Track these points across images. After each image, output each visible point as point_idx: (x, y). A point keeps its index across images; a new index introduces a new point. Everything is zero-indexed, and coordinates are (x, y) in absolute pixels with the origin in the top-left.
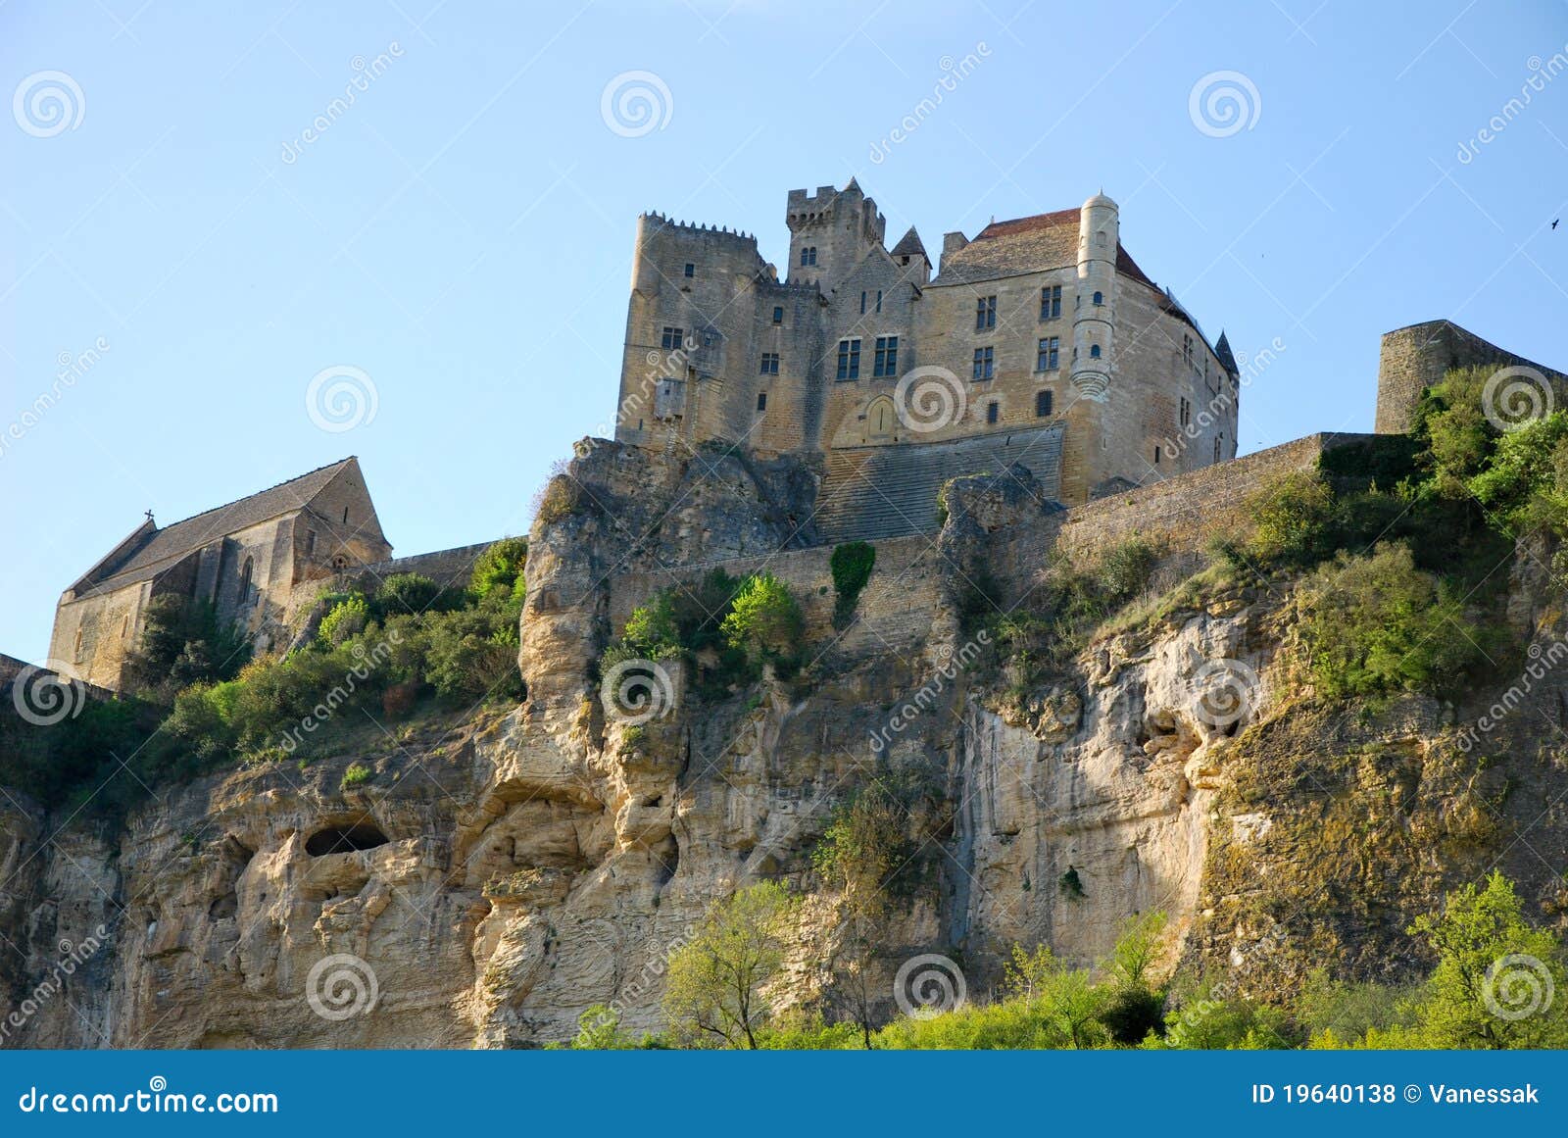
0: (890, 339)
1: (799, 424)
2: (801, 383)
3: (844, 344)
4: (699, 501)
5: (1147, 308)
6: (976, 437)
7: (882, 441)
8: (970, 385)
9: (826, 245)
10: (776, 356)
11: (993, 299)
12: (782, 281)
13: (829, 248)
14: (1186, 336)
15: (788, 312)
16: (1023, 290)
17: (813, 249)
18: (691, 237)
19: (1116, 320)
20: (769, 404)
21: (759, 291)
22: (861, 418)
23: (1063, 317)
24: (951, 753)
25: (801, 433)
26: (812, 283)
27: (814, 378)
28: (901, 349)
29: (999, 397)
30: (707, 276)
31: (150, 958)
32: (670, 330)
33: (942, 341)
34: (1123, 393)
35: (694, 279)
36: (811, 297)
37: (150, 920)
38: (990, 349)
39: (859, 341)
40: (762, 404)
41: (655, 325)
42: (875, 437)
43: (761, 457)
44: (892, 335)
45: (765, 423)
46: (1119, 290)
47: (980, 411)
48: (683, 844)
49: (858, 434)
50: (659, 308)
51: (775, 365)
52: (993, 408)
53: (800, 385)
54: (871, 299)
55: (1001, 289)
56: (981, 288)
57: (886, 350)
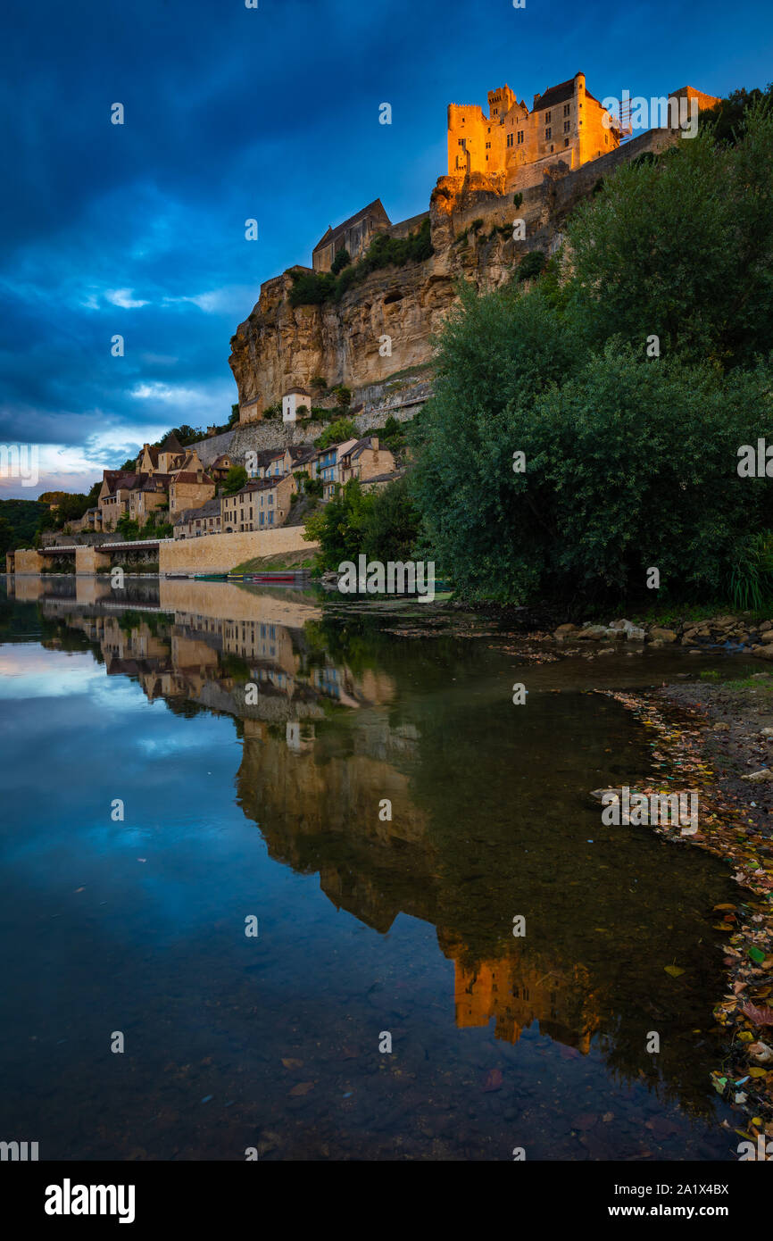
0: (521, 131)
2: (497, 151)
3: (508, 135)
5: (594, 107)
6: (548, 157)
7: (521, 163)
8: (545, 141)
9: (500, 106)
10: (490, 143)
11: (550, 112)
13: (501, 108)
15: (492, 128)
16: (558, 107)
17: (497, 109)
18: (463, 110)
19: (586, 113)
20: (489, 157)
21: (483, 123)
22: (515, 158)
23: (570, 114)
27: (501, 147)
28: (524, 133)
29: (554, 143)
30: (469, 120)
31: (352, 337)
32: (461, 139)
33: (536, 129)
35: (465, 123)
36: (498, 123)
37: (350, 327)
38: (550, 129)
39: (513, 134)
40: (487, 159)
41: (456, 138)
42: (519, 163)
43: (488, 174)
45: (489, 165)
46: (586, 102)
47: (548, 149)
48: (480, 285)
49: (514, 163)
51: (490, 145)
52: (552, 147)
54: (515, 120)
55: (551, 109)
56: (547, 110)
57: (521, 135)
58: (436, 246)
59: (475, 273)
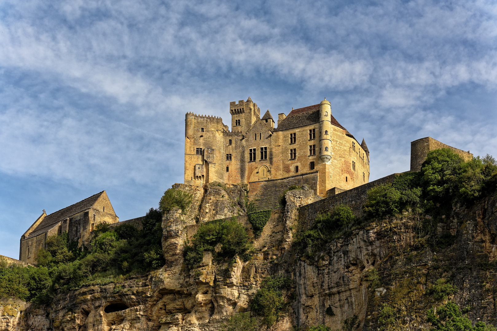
0: (265, 148)
1: (239, 175)
2: (239, 163)
3: (251, 150)
4: (211, 201)
5: (341, 134)
6: (293, 177)
7: (265, 179)
8: (290, 161)
9: (243, 119)
10: (230, 155)
11: (295, 134)
12: (231, 131)
13: (244, 120)
14: (353, 142)
15: (233, 142)
16: (304, 131)
17: (239, 120)
18: (202, 119)
19: (332, 139)
20: (230, 170)
21: (224, 135)
22: (257, 173)
23: (316, 139)
24: (292, 274)
25: (240, 178)
26: (240, 131)
27: (242, 161)
28: (268, 151)
29: (299, 164)
30: (208, 131)
32: (198, 149)
33: (280, 148)
34: (335, 161)
35: (204, 133)
36: (240, 136)
38: (295, 150)
39: (255, 149)
40: (228, 170)
41: (194, 147)
42: (262, 178)
43: (228, 186)
44: (265, 146)
45: (229, 176)
46: (332, 129)
47: (292, 168)
48: (216, 305)
49: (257, 178)
50: (194, 142)
51: (231, 157)
52: (297, 167)
53: (238, 163)
54: (258, 135)
55: (297, 131)
56: (292, 131)
57: (264, 151)
58: (168, 257)
59: (210, 292)
